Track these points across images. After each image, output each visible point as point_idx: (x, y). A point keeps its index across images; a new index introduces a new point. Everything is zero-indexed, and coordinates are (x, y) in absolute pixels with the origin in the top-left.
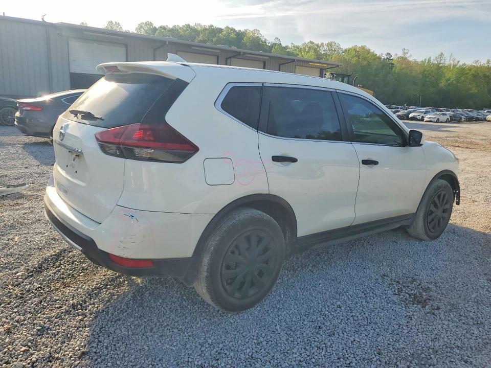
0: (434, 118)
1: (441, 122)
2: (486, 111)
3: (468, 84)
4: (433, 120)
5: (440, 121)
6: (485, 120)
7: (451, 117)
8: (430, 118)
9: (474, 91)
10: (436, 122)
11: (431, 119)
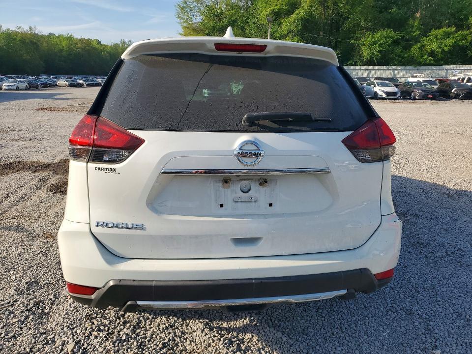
0: (13, 86)
1: (21, 90)
2: (51, 77)
3: (18, 50)
4: (12, 88)
5: (20, 88)
6: (57, 85)
7: (28, 84)
8: (8, 86)
9: (26, 57)
10: (17, 90)
11: (10, 87)
